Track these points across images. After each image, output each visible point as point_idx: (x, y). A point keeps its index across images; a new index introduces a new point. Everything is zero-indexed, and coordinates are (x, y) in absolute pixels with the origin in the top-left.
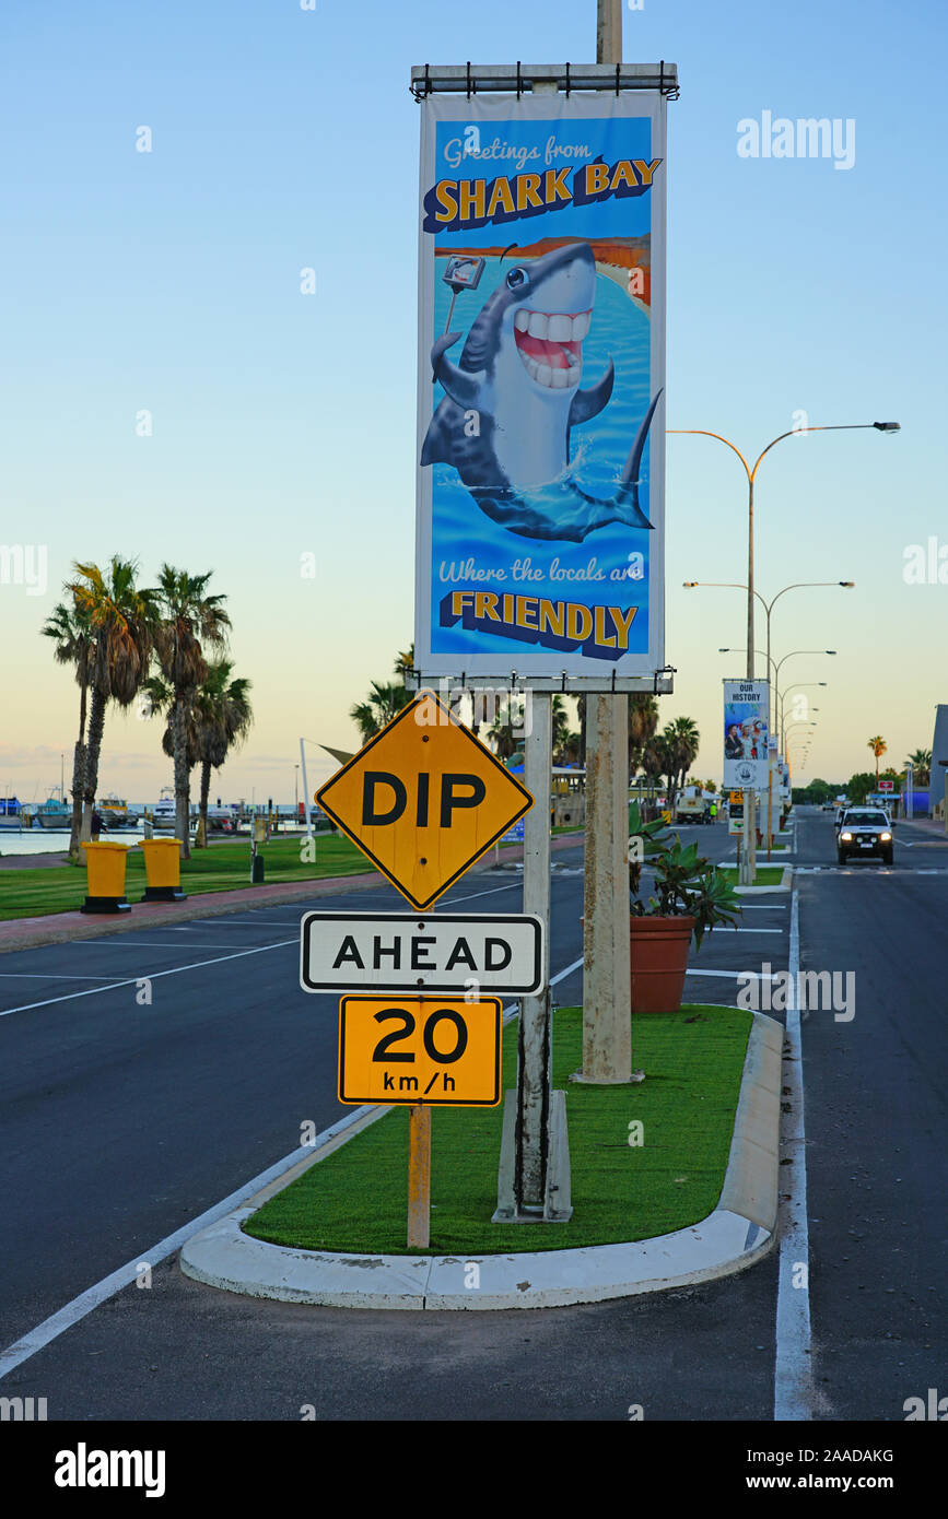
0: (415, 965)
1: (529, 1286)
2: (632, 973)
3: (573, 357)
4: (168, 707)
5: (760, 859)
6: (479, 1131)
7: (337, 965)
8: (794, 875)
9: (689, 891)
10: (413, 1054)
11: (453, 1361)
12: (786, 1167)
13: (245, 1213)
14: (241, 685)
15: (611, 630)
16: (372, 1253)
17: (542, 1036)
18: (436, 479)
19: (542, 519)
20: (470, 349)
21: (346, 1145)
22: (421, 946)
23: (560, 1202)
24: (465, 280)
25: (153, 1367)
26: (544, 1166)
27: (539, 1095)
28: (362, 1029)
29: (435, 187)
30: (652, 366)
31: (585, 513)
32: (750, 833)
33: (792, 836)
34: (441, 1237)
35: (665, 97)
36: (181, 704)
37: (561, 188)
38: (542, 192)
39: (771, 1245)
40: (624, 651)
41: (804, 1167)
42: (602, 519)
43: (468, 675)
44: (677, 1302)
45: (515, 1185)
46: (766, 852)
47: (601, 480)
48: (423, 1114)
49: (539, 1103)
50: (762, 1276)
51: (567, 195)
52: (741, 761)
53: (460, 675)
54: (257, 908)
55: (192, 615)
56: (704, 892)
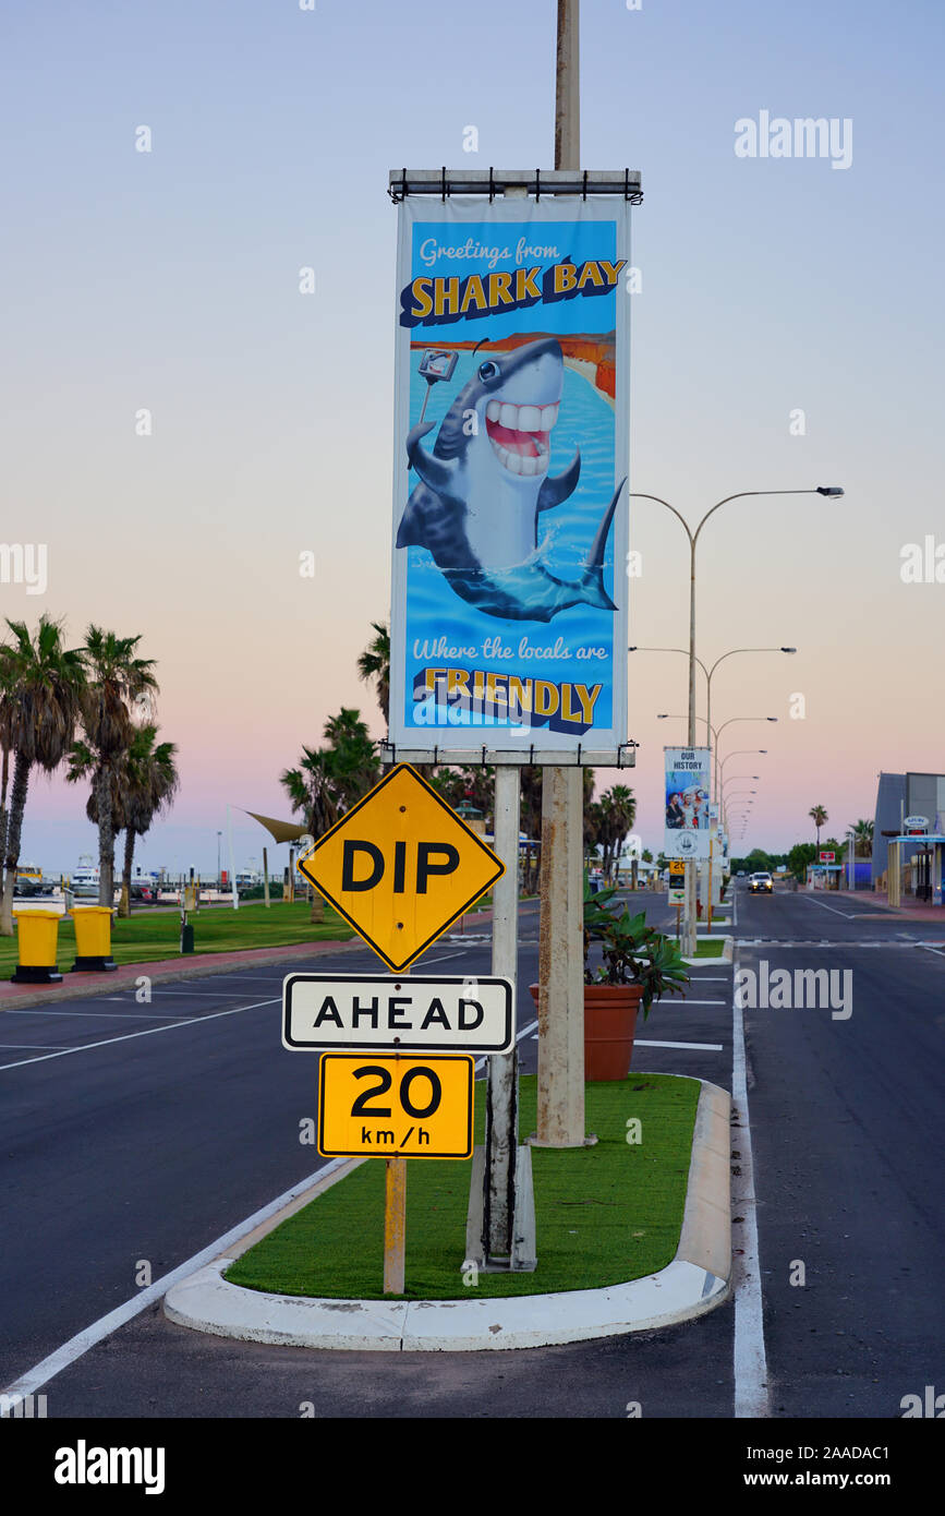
0: (392, 1025)
1: (500, 1329)
2: (586, 1042)
3: (542, 446)
4: (93, 772)
5: (700, 931)
6: (439, 1190)
7: (317, 1024)
8: (735, 948)
9: (637, 961)
10: (390, 1110)
11: (434, 1395)
12: (738, 1225)
13: (225, 1263)
14: (167, 748)
15: (577, 706)
16: (350, 1298)
17: (509, 1093)
18: (410, 561)
19: (509, 599)
20: (443, 437)
21: (313, 1202)
22: (398, 1006)
23: (526, 1253)
24: (439, 372)
25: (153, 1400)
26: (510, 1218)
27: (506, 1150)
28: (341, 1085)
29: (411, 285)
30: (616, 457)
31: (553, 594)
32: (690, 904)
33: (732, 907)
34: (416, 1284)
35: (629, 203)
36: (106, 769)
37: (531, 286)
38: (512, 290)
39: (726, 1293)
40: (589, 726)
41: (755, 1225)
42: (569, 600)
43: (440, 748)
44: (641, 1344)
45: (483, 1237)
46: (706, 924)
47: (566, 563)
48: (399, 1166)
49: (506, 1158)
50: (718, 1322)
51: (536, 293)
52: (682, 830)
53: (433, 748)
54: (190, 979)
55: (119, 677)
56: (652, 961)
